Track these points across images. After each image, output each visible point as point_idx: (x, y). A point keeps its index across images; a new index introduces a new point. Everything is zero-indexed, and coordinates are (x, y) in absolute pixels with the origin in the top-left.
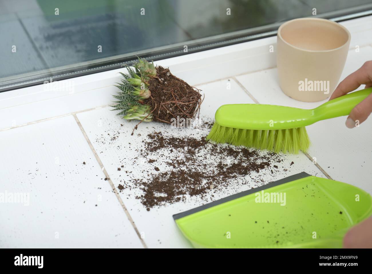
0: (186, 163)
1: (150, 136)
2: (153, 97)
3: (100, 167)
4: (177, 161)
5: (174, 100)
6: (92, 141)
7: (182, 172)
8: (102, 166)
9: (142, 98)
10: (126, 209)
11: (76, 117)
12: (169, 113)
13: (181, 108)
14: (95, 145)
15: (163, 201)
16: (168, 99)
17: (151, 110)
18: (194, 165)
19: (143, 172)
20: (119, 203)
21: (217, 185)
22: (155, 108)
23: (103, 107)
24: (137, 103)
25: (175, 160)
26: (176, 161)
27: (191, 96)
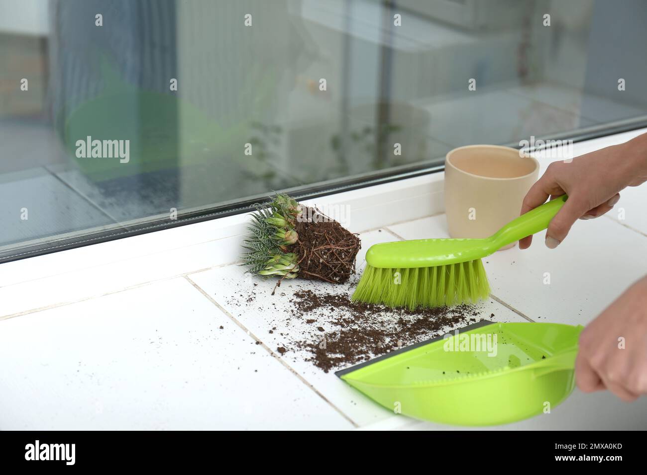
0: (356, 322)
1: (297, 295)
2: (302, 241)
3: (244, 332)
4: (344, 320)
5: (329, 244)
6: (222, 303)
7: (355, 331)
8: (246, 330)
9: (288, 242)
10: (296, 374)
11: (188, 279)
12: (322, 263)
13: (338, 254)
14: (228, 308)
15: (342, 362)
16: (322, 243)
17: (298, 260)
18: (366, 323)
19: (303, 333)
20: (284, 368)
21: (406, 342)
22: (304, 257)
23: (222, 266)
24: (278, 251)
25: (340, 319)
26: (342, 321)
27: (350, 239)
